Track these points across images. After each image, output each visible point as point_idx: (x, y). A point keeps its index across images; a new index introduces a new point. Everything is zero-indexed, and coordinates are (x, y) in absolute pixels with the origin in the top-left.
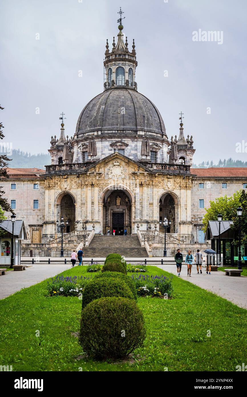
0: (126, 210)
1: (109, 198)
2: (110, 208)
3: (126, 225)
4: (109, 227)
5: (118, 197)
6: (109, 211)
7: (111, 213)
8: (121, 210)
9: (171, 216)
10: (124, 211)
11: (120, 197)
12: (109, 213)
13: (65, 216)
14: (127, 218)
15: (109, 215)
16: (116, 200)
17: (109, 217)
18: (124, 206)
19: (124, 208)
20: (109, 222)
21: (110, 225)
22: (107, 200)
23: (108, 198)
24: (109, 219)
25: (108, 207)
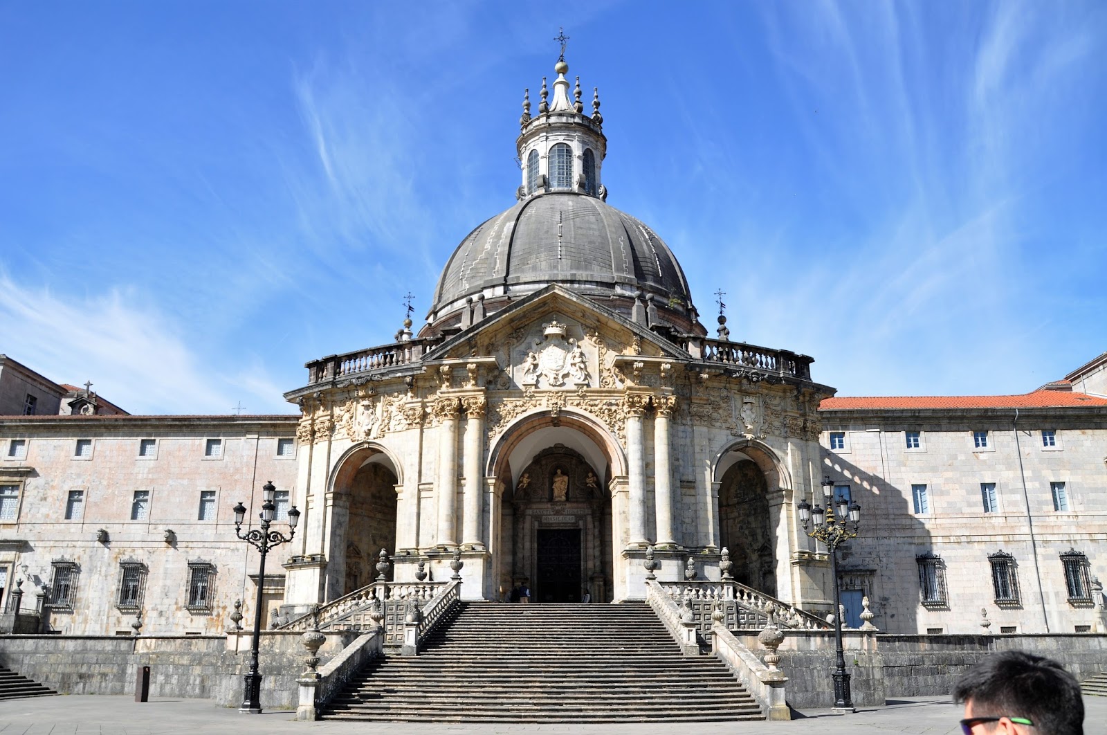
0: (589, 519)
1: (526, 475)
2: (529, 512)
3: (590, 573)
4: (527, 579)
5: (559, 471)
6: (527, 525)
7: (532, 530)
8: (571, 519)
9: (750, 539)
10: (581, 523)
11: (564, 473)
12: (527, 531)
13: (372, 542)
14: (590, 548)
15: (527, 538)
16: (552, 483)
17: (527, 545)
18: (581, 505)
19: (580, 512)
20: (527, 563)
21: (528, 574)
22: (518, 485)
23: (522, 476)
24: (527, 554)
25: (522, 507)
